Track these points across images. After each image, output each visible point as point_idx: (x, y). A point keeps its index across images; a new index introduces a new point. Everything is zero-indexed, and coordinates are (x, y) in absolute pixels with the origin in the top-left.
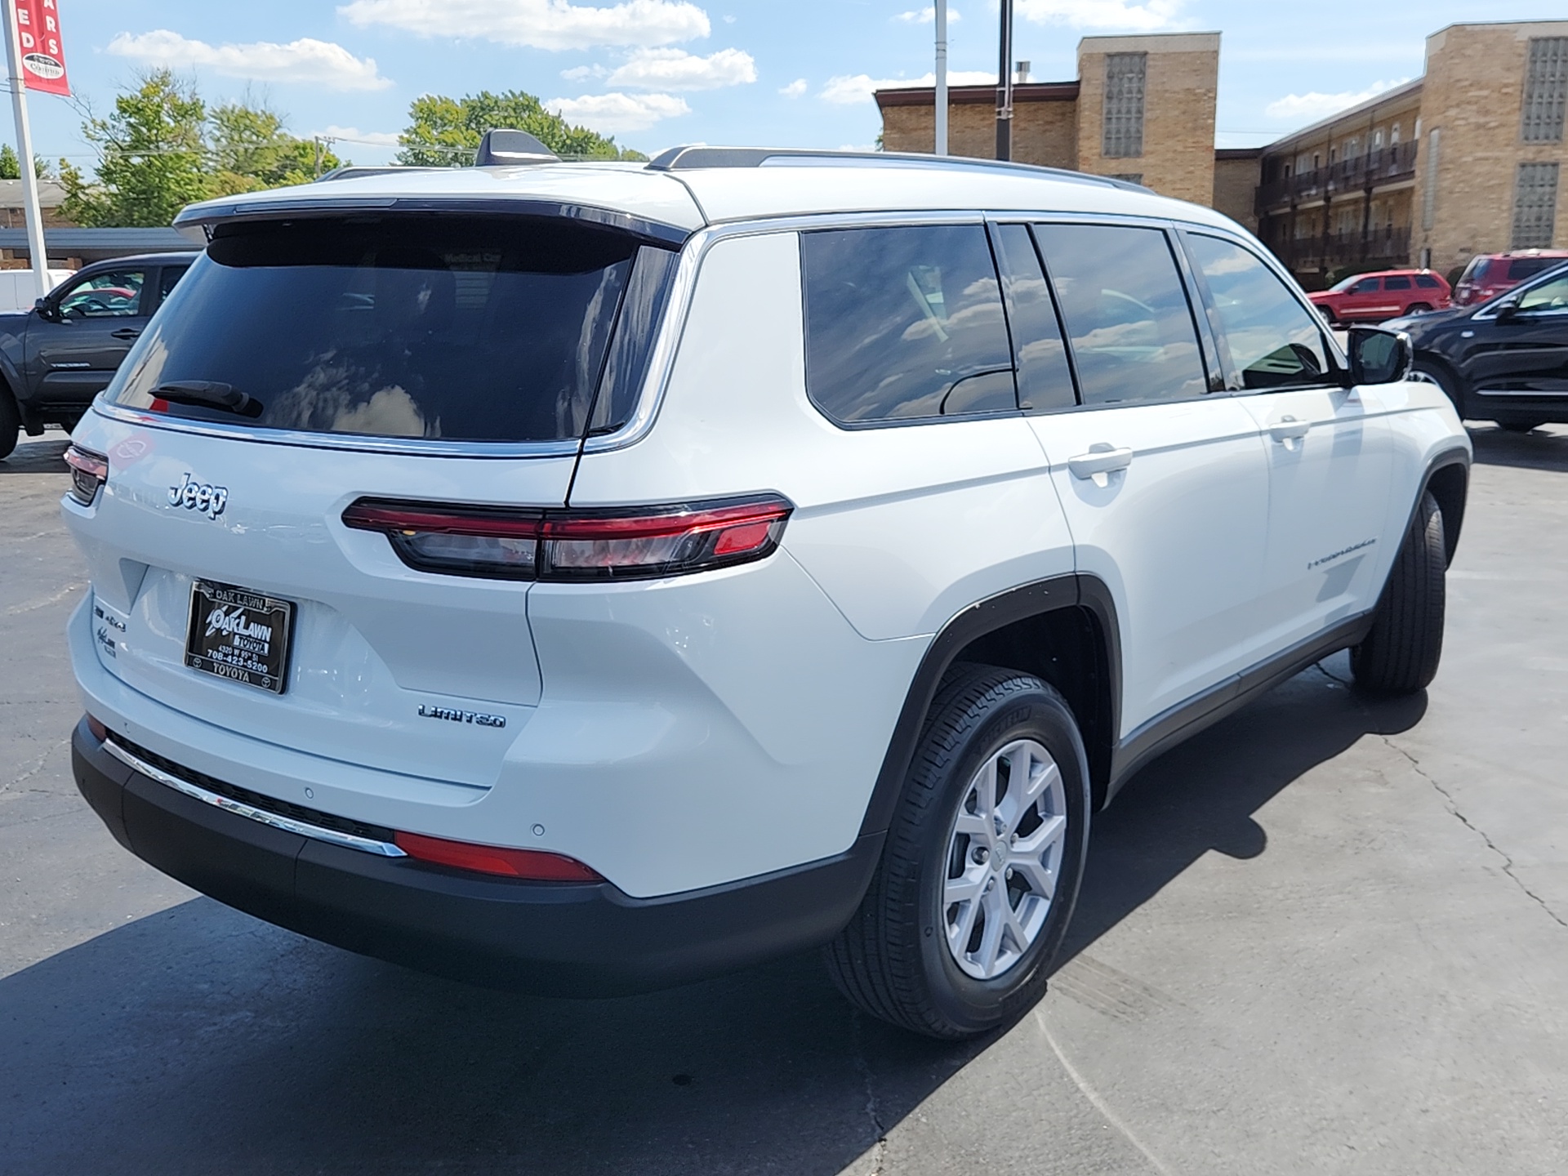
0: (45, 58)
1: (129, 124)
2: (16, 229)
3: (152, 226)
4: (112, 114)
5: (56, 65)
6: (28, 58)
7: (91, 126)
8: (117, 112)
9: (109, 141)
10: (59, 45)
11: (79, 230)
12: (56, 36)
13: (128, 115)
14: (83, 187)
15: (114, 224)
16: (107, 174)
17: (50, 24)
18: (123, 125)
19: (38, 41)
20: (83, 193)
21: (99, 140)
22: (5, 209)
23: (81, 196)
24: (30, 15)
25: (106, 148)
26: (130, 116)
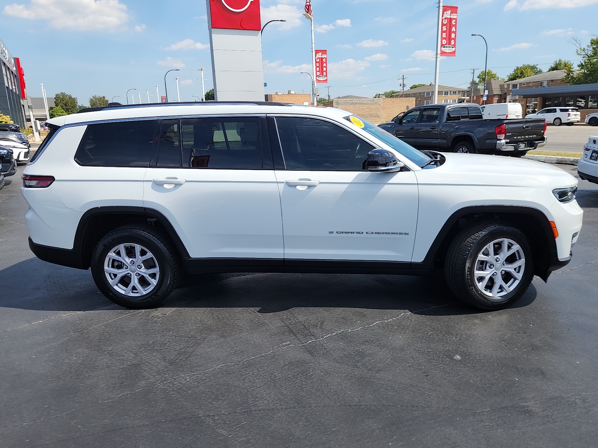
0: (449, 46)
1: (593, 48)
2: (552, 87)
3: (593, 83)
4: (588, 45)
5: (453, 47)
6: (443, 47)
7: (579, 50)
8: (590, 44)
9: (585, 55)
10: (455, 42)
11: (567, 86)
12: (455, 39)
13: (593, 45)
14: (572, 71)
15: (579, 83)
16: (581, 66)
17: (453, 36)
18: (591, 49)
19: (448, 41)
20: (572, 73)
21: (580, 55)
22: (550, 80)
23: (571, 74)
24: (446, 34)
25: (583, 57)
26: (594, 45)
